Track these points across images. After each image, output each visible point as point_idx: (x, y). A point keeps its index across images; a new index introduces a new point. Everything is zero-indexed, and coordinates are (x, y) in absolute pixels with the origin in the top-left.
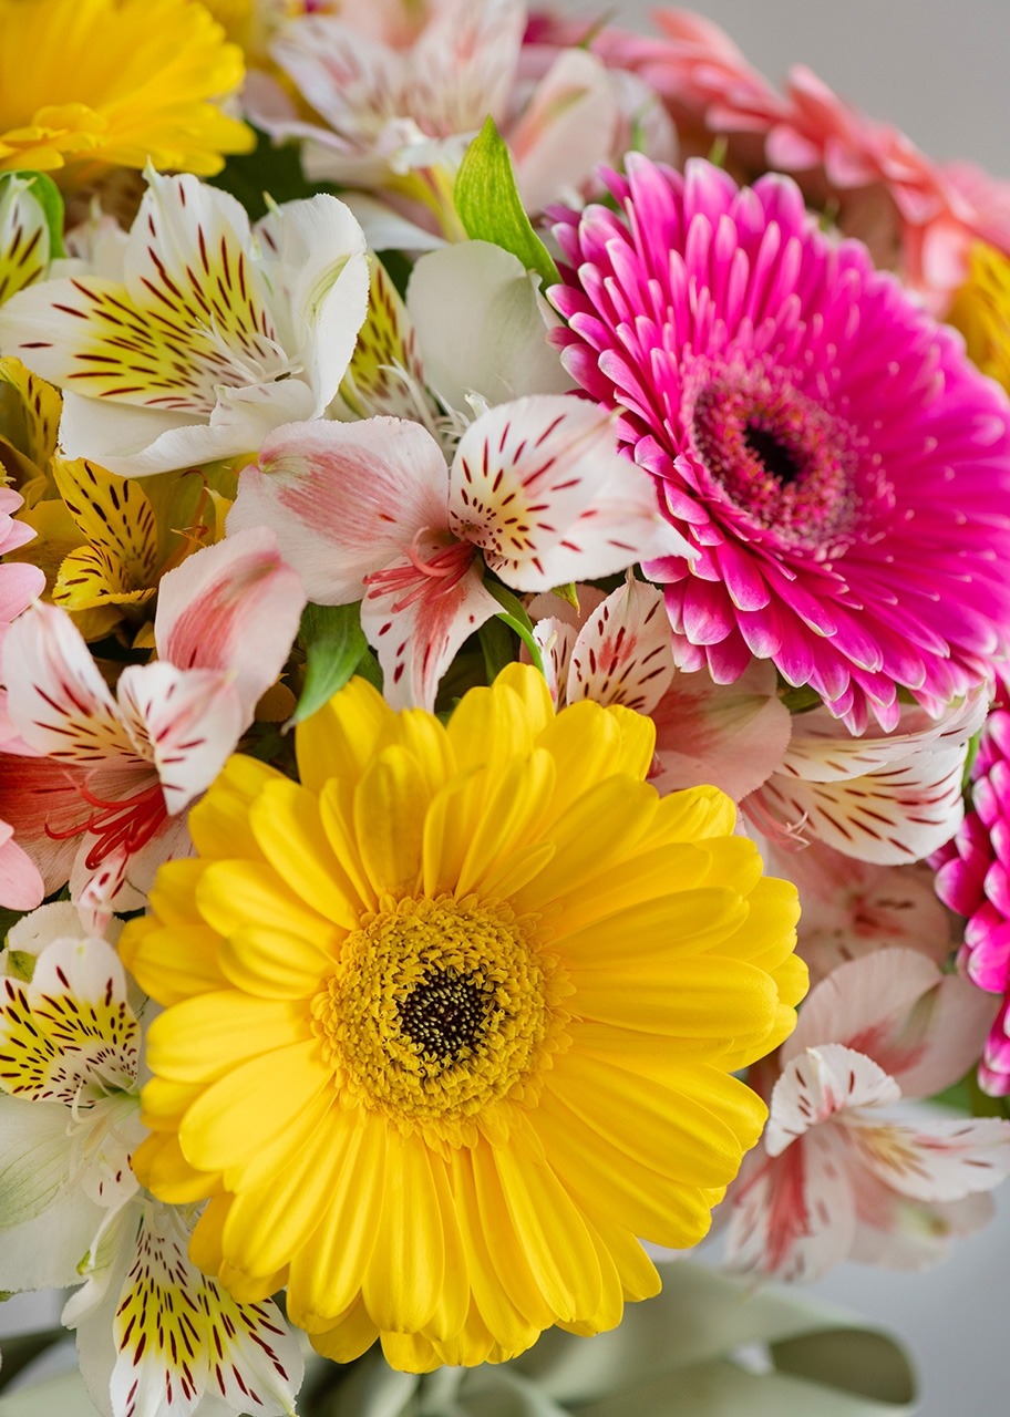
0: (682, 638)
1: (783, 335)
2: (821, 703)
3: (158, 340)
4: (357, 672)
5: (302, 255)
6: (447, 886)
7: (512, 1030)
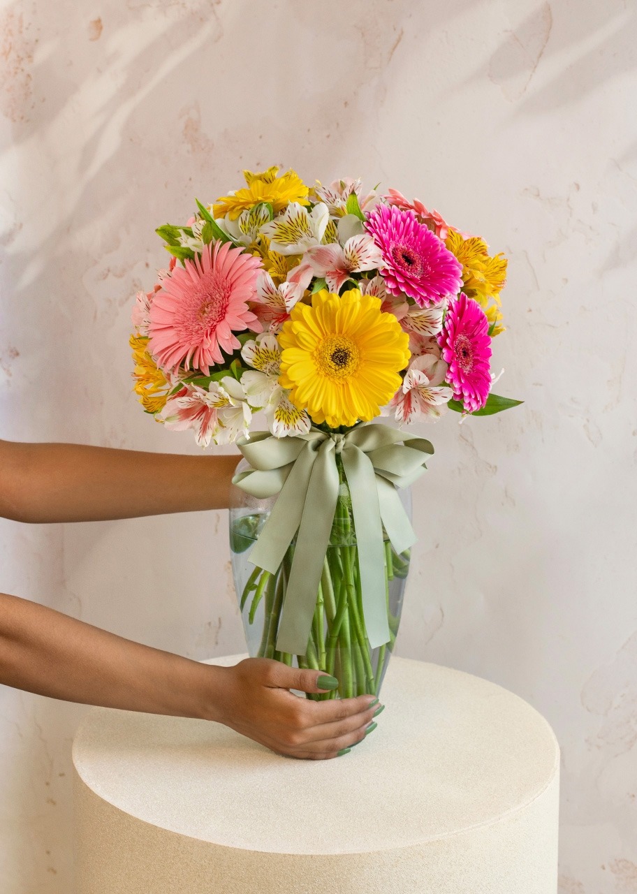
0: (387, 287)
1: (410, 239)
2: (415, 303)
3: (289, 232)
4: (324, 288)
5: (317, 216)
6: (341, 331)
7: (353, 362)
